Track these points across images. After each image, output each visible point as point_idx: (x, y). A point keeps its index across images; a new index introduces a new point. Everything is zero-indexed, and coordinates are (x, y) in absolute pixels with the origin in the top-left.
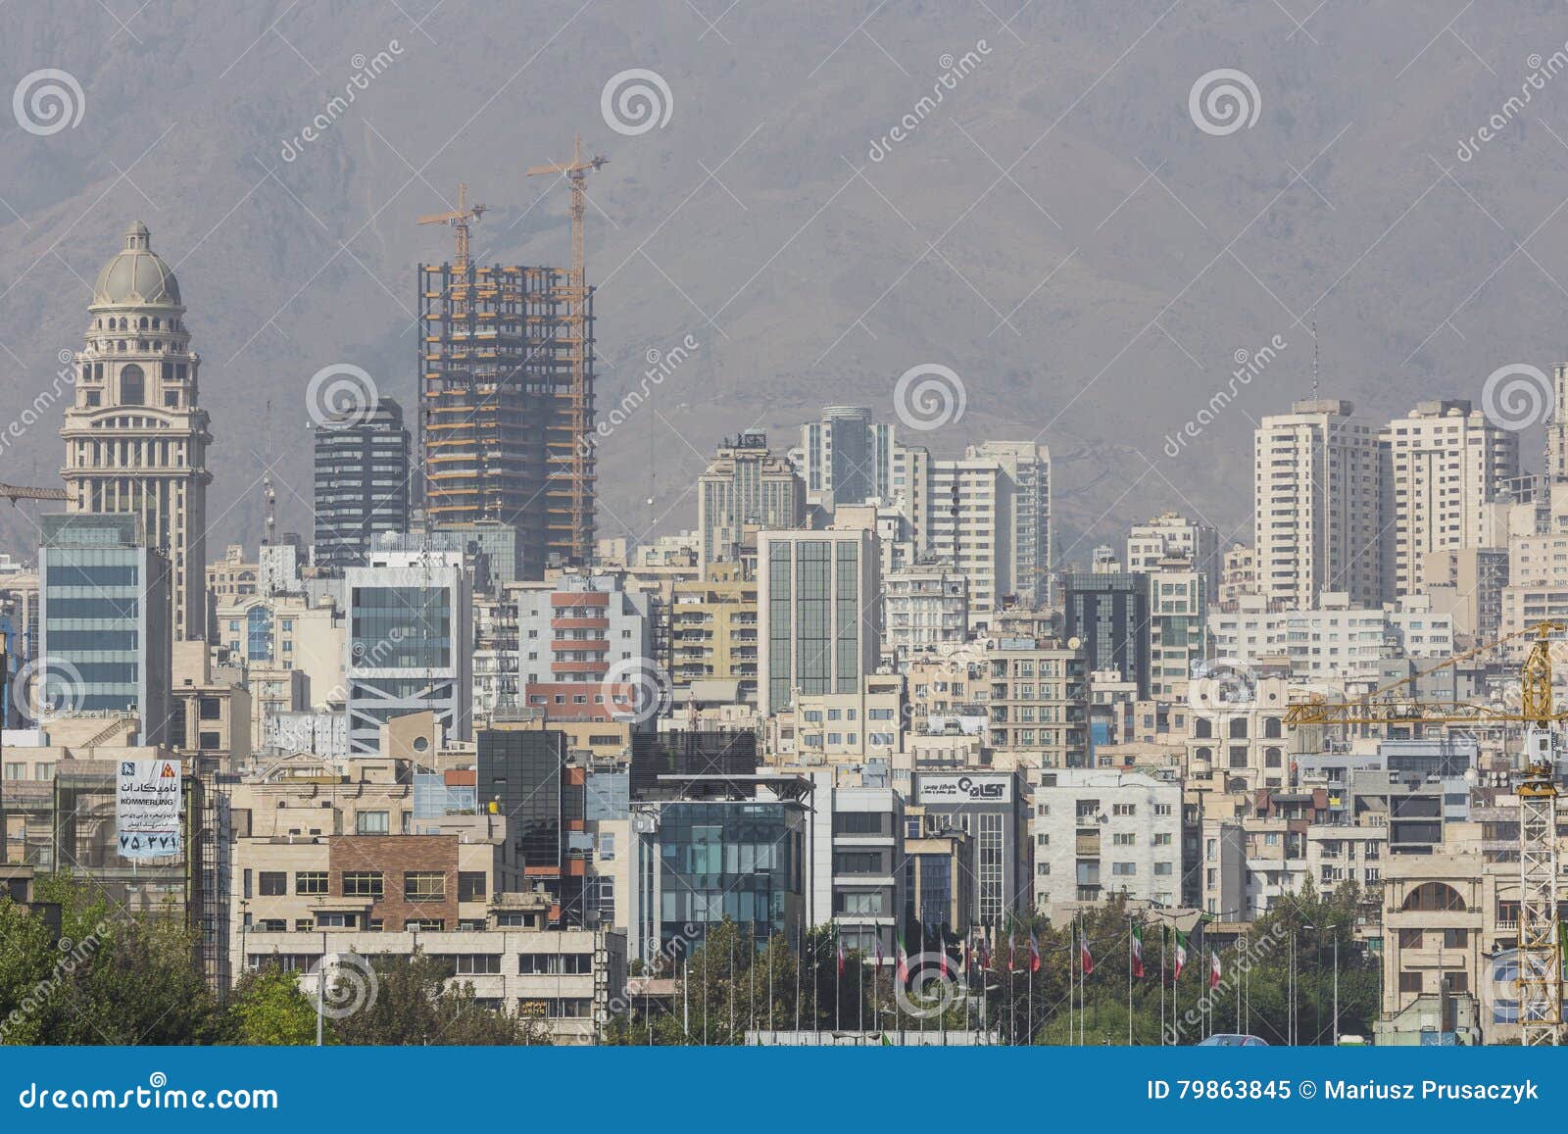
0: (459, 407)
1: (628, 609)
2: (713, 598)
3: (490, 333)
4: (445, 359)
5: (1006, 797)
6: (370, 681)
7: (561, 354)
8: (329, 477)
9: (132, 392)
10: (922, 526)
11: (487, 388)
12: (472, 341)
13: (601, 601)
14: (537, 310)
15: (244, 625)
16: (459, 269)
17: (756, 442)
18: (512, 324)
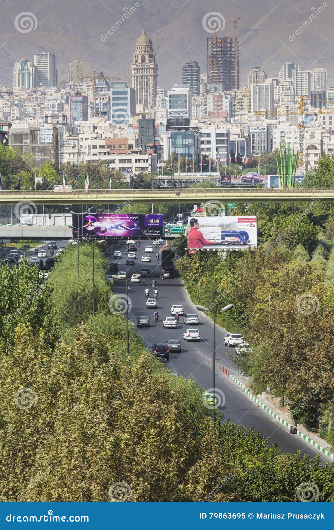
0: (215, 63)
1: (226, 98)
2: (244, 96)
3: (220, 49)
4: (212, 54)
5: (266, 130)
6: (172, 111)
7: (233, 53)
8: (185, 75)
9: (143, 60)
10: (295, 83)
11: (220, 59)
12: (217, 51)
13: (222, 97)
14: (228, 45)
15: (161, 102)
16: (214, 38)
17: (258, 68)
18: (224, 48)
